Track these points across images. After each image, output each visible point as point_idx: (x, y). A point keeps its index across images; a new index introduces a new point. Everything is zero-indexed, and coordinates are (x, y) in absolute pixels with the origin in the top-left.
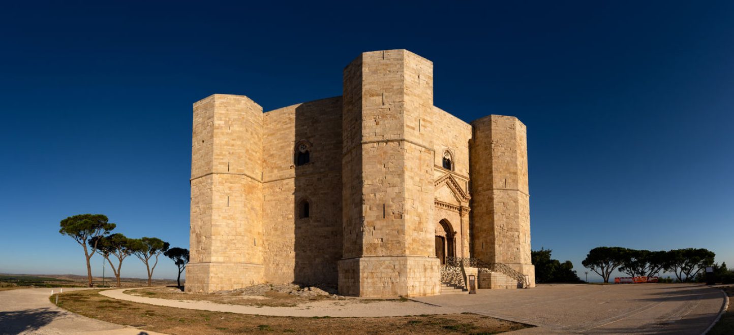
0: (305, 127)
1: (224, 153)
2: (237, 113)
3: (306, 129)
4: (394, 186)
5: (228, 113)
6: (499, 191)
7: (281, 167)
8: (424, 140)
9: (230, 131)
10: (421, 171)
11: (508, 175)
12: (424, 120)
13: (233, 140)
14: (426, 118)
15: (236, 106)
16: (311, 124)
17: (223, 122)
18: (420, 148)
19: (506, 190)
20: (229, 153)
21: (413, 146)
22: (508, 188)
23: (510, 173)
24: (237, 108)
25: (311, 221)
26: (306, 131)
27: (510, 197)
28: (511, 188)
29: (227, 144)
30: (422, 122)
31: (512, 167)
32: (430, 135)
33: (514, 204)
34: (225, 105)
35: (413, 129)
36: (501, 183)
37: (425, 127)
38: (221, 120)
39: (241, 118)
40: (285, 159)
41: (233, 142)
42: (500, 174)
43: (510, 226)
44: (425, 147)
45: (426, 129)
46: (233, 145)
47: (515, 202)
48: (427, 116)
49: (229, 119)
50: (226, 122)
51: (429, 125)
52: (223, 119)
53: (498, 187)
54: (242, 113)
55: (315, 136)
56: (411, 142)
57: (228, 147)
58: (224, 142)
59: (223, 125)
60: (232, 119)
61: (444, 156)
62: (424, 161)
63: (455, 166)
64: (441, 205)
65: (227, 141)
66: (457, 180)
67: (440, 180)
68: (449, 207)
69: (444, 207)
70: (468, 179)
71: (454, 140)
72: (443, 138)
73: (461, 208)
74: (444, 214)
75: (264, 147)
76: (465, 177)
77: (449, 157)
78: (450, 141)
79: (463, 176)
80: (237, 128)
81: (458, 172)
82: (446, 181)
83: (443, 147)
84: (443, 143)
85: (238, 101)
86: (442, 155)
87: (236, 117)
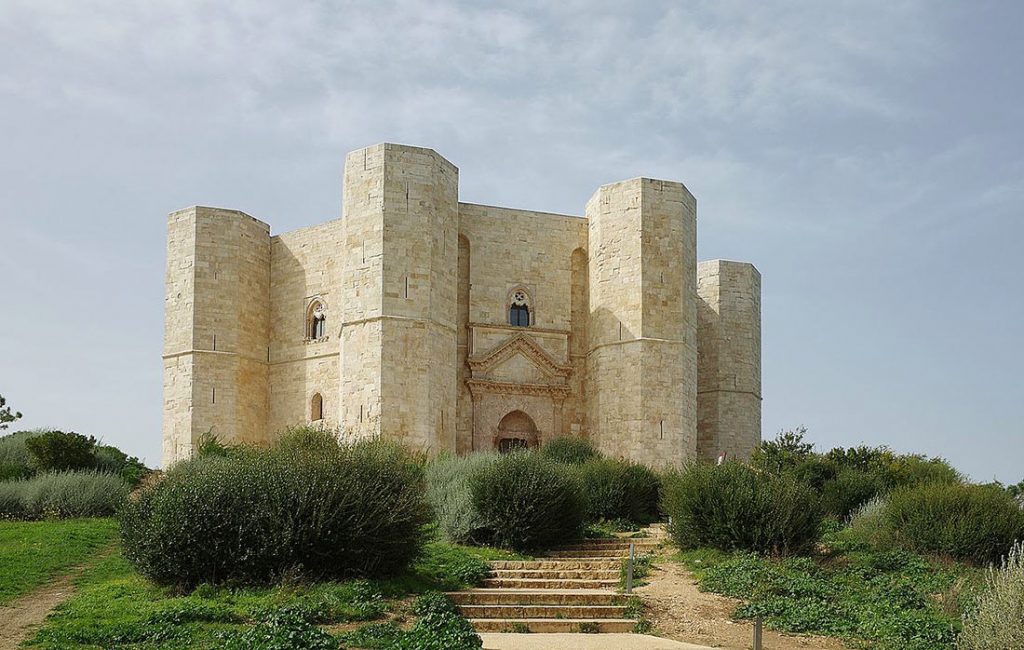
0: (320, 274)
1: (208, 319)
2: (227, 246)
3: (321, 278)
4: (370, 382)
5: (214, 247)
6: (609, 349)
7: (291, 341)
8: (413, 310)
9: (216, 282)
10: (406, 356)
11: (625, 314)
12: (413, 276)
13: (221, 297)
14: (417, 271)
15: (226, 232)
16: (326, 268)
17: (206, 264)
18: (403, 324)
19: (620, 344)
20: (216, 320)
21: (394, 323)
22: (624, 339)
23: (628, 309)
24: (226, 238)
26: (320, 281)
27: (628, 356)
28: (629, 339)
29: (212, 305)
30: (410, 281)
33: (634, 369)
34: (210, 230)
35: (396, 296)
37: (415, 287)
38: (204, 260)
39: (232, 256)
41: (220, 301)
44: (412, 320)
45: (417, 291)
46: (221, 307)
47: (635, 364)
48: (418, 267)
49: (216, 257)
50: (212, 264)
51: (421, 281)
52: (208, 257)
53: (608, 342)
56: (392, 318)
57: (214, 310)
58: (208, 301)
59: (207, 271)
60: (220, 259)
61: (514, 300)
62: (413, 341)
63: (537, 314)
64: (507, 388)
65: (212, 300)
66: (540, 341)
67: (501, 348)
68: (525, 389)
69: (515, 392)
70: (568, 333)
71: (535, 264)
72: (509, 267)
73: (550, 389)
74: (514, 404)
75: (271, 303)
76: (561, 332)
77: (526, 301)
78: (526, 269)
79: (553, 331)
80: (226, 275)
81: (545, 326)
82: (515, 346)
83: (509, 285)
84: (511, 277)
85: (228, 221)
86: (509, 298)
87: (226, 255)
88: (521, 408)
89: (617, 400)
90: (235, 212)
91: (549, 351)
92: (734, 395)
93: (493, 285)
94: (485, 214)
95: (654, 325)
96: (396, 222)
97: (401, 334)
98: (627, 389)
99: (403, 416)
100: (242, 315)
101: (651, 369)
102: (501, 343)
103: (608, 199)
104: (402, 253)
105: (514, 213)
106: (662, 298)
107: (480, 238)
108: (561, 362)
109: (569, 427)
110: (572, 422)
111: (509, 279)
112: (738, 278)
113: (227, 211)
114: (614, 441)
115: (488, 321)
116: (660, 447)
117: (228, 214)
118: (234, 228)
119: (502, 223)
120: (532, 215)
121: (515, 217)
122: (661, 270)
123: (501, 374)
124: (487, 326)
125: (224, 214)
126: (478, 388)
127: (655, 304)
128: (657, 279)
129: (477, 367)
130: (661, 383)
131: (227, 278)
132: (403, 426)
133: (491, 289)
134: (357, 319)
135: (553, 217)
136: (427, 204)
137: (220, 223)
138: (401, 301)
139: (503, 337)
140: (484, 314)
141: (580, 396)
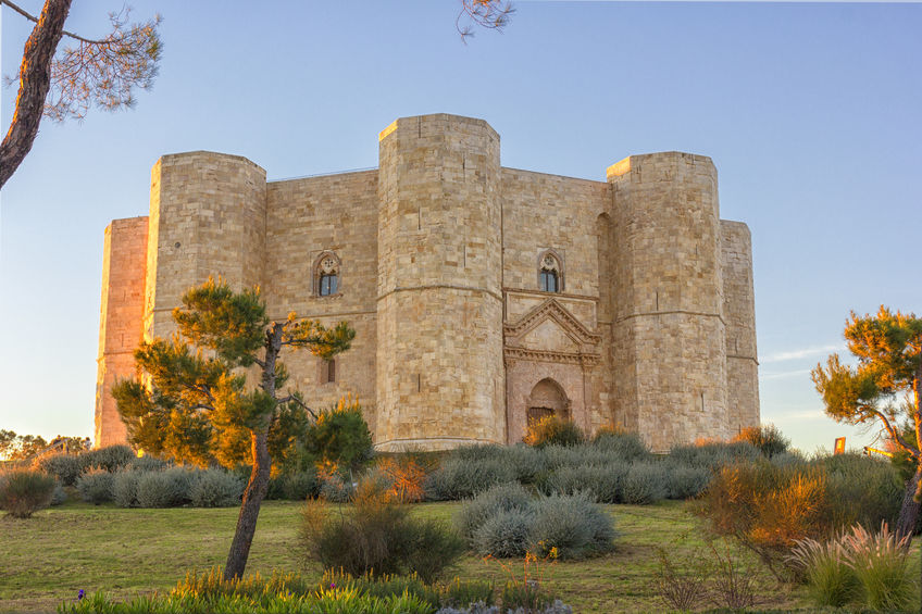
0: (332, 227)
2: (232, 195)
3: (333, 231)
4: (430, 351)
5: (219, 196)
6: (645, 318)
7: (293, 296)
8: (471, 278)
9: (221, 232)
10: (466, 325)
11: (661, 284)
12: (471, 245)
13: (226, 248)
14: (474, 240)
15: (232, 179)
16: (339, 222)
17: (212, 213)
18: (463, 292)
19: (658, 314)
20: (220, 273)
21: (455, 291)
22: (661, 310)
23: (664, 279)
24: (232, 185)
25: (338, 389)
26: (332, 235)
27: (666, 327)
28: (667, 310)
29: (216, 257)
30: (468, 250)
31: (668, 267)
32: (481, 266)
33: (673, 339)
34: (215, 176)
35: (455, 264)
36: (649, 303)
37: (473, 256)
38: (209, 208)
39: (237, 205)
40: (300, 282)
41: (225, 253)
42: (646, 285)
43: (665, 383)
44: (471, 289)
45: (475, 260)
47: (673, 335)
48: (475, 236)
49: (221, 206)
50: (217, 213)
51: (478, 250)
52: (213, 206)
53: (644, 311)
54: (241, 196)
55: (344, 245)
56: (452, 287)
57: (219, 262)
58: (212, 253)
59: (212, 220)
60: (225, 208)
61: (543, 264)
62: (472, 310)
63: (566, 280)
64: (539, 355)
65: (216, 251)
66: (570, 307)
67: (533, 314)
68: (556, 356)
69: (546, 359)
70: (595, 299)
71: (563, 229)
72: (539, 231)
73: (580, 357)
74: (545, 371)
75: (267, 254)
76: (588, 298)
77: (555, 265)
78: (556, 233)
79: (582, 297)
80: (232, 225)
81: (573, 292)
82: (546, 312)
83: (540, 250)
84: (541, 241)
85: (234, 168)
86: (539, 263)
87: (231, 204)
88: (552, 376)
89: (656, 371)
90: (241, 158)
91: (578, 317)
92: (735, 360)
93: (525, 249)
94: (516, 177)
95: (691, 296)
96: (454, 191)
97: (460, 303)
98: (667, 360)
99: (463, 386)
100: (245, 268)
101: (689, 341)
102: (534, 309)
103: (640, 169)
104: (460, 222)
105: (543, 177)
106: (697, 269)
107: (512, 202)
108: (591, 329)
109: (598, 395)
110: (601, 391)
111: (540, 244)
112: (734, 238)
113: (232, 157)
114: (655, 413)
115: (521, 286)
116: (702, 420)
117: (234, 161)
118: (240, 175)
119: (532, 187)
120: (560, 179)
121: (544, 181)
122: (696, 241)
123: (532, 340)
124: (521, 291)
125: (230, 160)
126: (512, 355)
127: (692, 275)
128: (692, 250)
129: (511, 333)
130: (700, 355)
131: (232, 228)
132: (464, 396)
133: (523, 253)
134: (412, 285)
135: (579, 182)
136: (482, 174)
137: (226, 170)
138: (460, 270)
139: (534, 302)
140: (517, 279)
141: (607, 364)
